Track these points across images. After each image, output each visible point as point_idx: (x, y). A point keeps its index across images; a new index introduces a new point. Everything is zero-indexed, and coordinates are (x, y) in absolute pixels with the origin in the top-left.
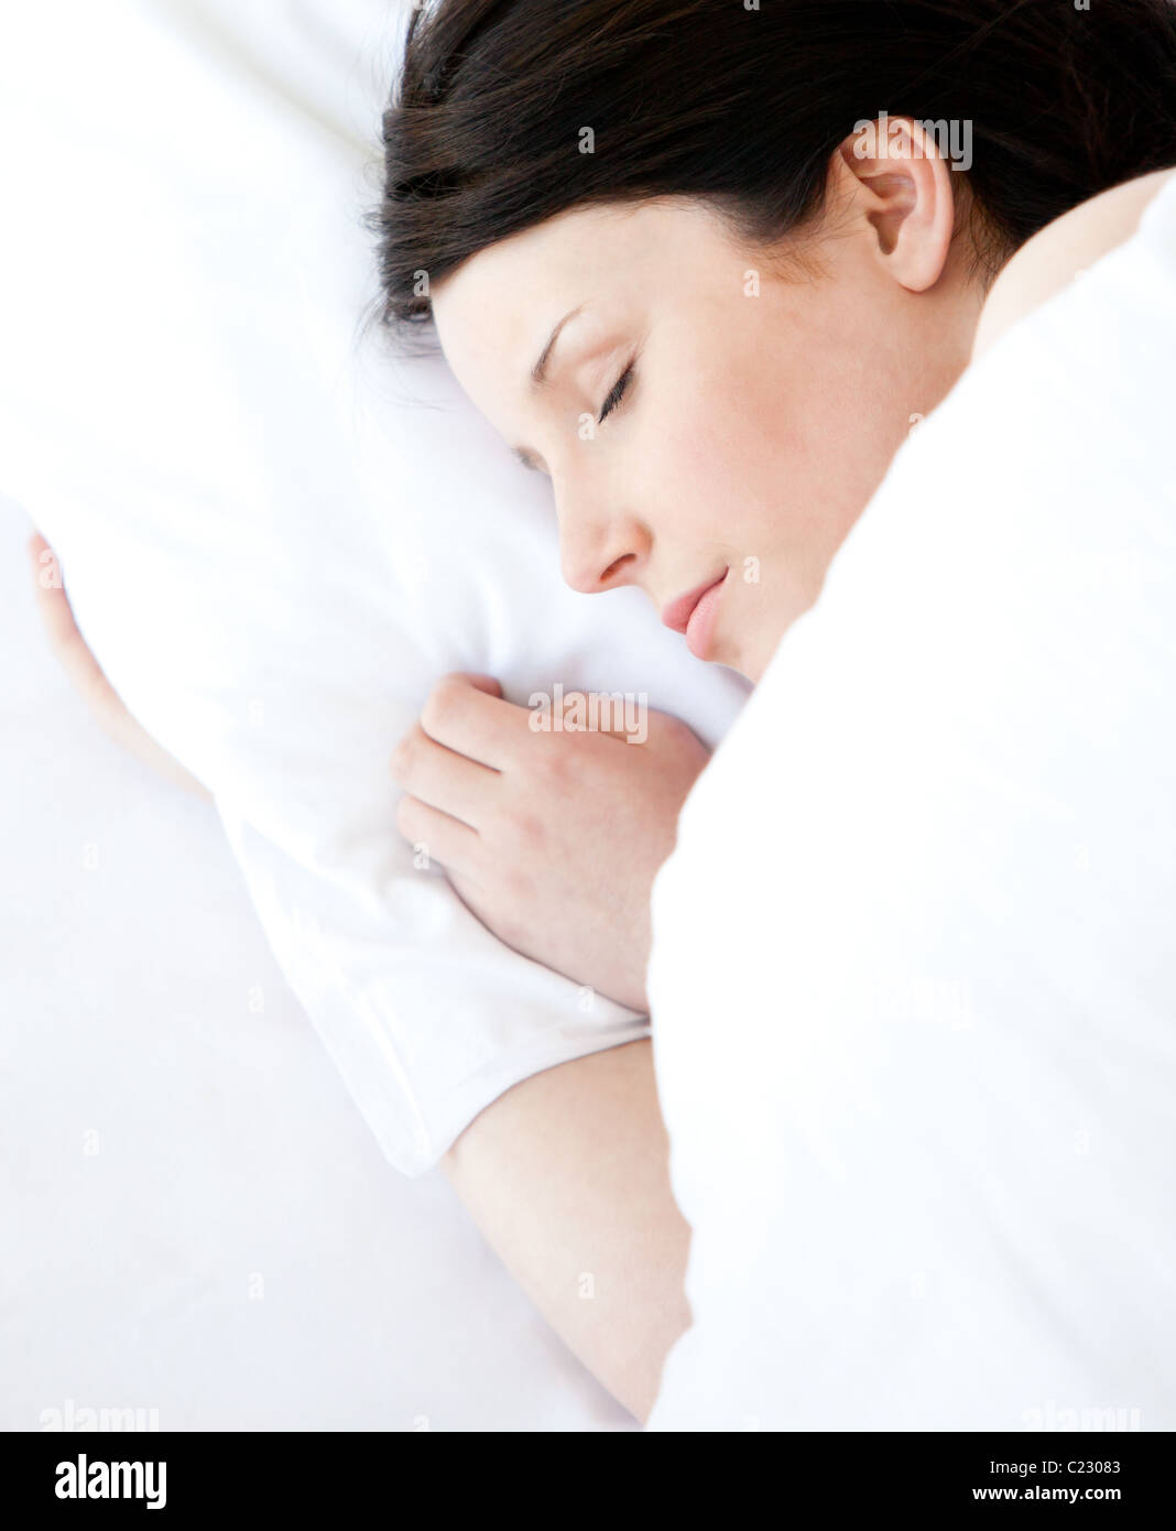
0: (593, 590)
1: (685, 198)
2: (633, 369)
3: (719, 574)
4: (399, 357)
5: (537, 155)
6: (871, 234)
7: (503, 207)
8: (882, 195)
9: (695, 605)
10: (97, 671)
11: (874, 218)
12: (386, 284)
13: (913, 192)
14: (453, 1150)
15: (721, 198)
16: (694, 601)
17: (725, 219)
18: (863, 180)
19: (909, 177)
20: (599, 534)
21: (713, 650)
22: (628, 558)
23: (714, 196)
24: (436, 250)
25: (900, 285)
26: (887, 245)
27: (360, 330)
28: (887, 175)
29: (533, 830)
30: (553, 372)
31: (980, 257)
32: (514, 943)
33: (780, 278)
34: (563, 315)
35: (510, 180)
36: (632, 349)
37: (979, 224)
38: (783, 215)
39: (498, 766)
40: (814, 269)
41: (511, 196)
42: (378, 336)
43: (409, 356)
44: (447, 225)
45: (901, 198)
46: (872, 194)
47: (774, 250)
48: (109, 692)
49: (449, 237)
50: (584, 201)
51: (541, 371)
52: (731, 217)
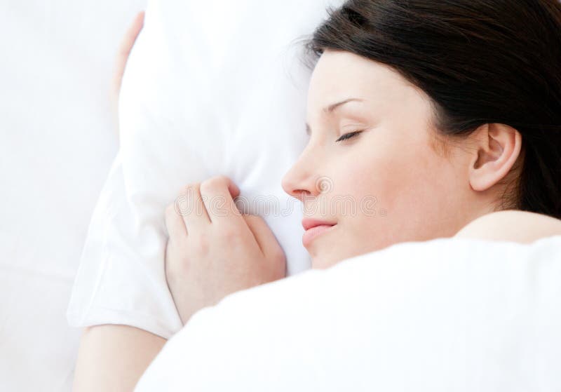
0: (288, 192)
1: (427, 96)
2: (361, 134)
3: (333, 223)
4: (301, 61)
5: (395, 39)
6: (475, 158)
7: (369, 45)
8: (491, 147)
9: (316, 226)
10: (122, 73)
11: (481, 153)
12: (315, 35)
13: (500, 155)
14: (90, 328)
15: (439, 107)
16: (317, 224)
17: (433, 114)
18: (489, 137)
19: (503, 149)
20: (305, 177)
21: (308, 245)
22: (308, 192)
23: (437, 104)
24: (336, 39)
25: (469, 182)
26: (478, 165)
27: (295, 42)
28: (497, 142)
29: (205, 250)
30: (336, 112)
31: (502, 198)
32: (169, 280)
33: (433, 146)
34: (355, 97)
35: (379, 39)
36: (365, 128)
37: (513, 186)
38: (451, 129)
39: (212, 219)
40: (447, 153)
41: (373, 44)
42: (300, 49)
43: (304, 64)
44: (347, 35)
45: (495, 154)
46: (488, 144)
47: (440, 137)
48: (119, 84)
49: (345, 39)
50: (394, 67)
51: (333, 108)
52: (436, 115)
